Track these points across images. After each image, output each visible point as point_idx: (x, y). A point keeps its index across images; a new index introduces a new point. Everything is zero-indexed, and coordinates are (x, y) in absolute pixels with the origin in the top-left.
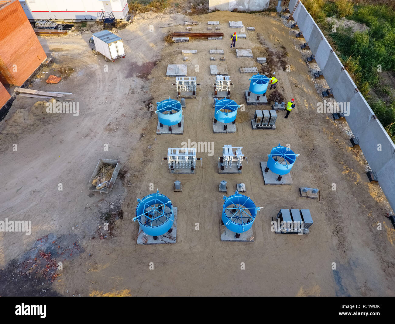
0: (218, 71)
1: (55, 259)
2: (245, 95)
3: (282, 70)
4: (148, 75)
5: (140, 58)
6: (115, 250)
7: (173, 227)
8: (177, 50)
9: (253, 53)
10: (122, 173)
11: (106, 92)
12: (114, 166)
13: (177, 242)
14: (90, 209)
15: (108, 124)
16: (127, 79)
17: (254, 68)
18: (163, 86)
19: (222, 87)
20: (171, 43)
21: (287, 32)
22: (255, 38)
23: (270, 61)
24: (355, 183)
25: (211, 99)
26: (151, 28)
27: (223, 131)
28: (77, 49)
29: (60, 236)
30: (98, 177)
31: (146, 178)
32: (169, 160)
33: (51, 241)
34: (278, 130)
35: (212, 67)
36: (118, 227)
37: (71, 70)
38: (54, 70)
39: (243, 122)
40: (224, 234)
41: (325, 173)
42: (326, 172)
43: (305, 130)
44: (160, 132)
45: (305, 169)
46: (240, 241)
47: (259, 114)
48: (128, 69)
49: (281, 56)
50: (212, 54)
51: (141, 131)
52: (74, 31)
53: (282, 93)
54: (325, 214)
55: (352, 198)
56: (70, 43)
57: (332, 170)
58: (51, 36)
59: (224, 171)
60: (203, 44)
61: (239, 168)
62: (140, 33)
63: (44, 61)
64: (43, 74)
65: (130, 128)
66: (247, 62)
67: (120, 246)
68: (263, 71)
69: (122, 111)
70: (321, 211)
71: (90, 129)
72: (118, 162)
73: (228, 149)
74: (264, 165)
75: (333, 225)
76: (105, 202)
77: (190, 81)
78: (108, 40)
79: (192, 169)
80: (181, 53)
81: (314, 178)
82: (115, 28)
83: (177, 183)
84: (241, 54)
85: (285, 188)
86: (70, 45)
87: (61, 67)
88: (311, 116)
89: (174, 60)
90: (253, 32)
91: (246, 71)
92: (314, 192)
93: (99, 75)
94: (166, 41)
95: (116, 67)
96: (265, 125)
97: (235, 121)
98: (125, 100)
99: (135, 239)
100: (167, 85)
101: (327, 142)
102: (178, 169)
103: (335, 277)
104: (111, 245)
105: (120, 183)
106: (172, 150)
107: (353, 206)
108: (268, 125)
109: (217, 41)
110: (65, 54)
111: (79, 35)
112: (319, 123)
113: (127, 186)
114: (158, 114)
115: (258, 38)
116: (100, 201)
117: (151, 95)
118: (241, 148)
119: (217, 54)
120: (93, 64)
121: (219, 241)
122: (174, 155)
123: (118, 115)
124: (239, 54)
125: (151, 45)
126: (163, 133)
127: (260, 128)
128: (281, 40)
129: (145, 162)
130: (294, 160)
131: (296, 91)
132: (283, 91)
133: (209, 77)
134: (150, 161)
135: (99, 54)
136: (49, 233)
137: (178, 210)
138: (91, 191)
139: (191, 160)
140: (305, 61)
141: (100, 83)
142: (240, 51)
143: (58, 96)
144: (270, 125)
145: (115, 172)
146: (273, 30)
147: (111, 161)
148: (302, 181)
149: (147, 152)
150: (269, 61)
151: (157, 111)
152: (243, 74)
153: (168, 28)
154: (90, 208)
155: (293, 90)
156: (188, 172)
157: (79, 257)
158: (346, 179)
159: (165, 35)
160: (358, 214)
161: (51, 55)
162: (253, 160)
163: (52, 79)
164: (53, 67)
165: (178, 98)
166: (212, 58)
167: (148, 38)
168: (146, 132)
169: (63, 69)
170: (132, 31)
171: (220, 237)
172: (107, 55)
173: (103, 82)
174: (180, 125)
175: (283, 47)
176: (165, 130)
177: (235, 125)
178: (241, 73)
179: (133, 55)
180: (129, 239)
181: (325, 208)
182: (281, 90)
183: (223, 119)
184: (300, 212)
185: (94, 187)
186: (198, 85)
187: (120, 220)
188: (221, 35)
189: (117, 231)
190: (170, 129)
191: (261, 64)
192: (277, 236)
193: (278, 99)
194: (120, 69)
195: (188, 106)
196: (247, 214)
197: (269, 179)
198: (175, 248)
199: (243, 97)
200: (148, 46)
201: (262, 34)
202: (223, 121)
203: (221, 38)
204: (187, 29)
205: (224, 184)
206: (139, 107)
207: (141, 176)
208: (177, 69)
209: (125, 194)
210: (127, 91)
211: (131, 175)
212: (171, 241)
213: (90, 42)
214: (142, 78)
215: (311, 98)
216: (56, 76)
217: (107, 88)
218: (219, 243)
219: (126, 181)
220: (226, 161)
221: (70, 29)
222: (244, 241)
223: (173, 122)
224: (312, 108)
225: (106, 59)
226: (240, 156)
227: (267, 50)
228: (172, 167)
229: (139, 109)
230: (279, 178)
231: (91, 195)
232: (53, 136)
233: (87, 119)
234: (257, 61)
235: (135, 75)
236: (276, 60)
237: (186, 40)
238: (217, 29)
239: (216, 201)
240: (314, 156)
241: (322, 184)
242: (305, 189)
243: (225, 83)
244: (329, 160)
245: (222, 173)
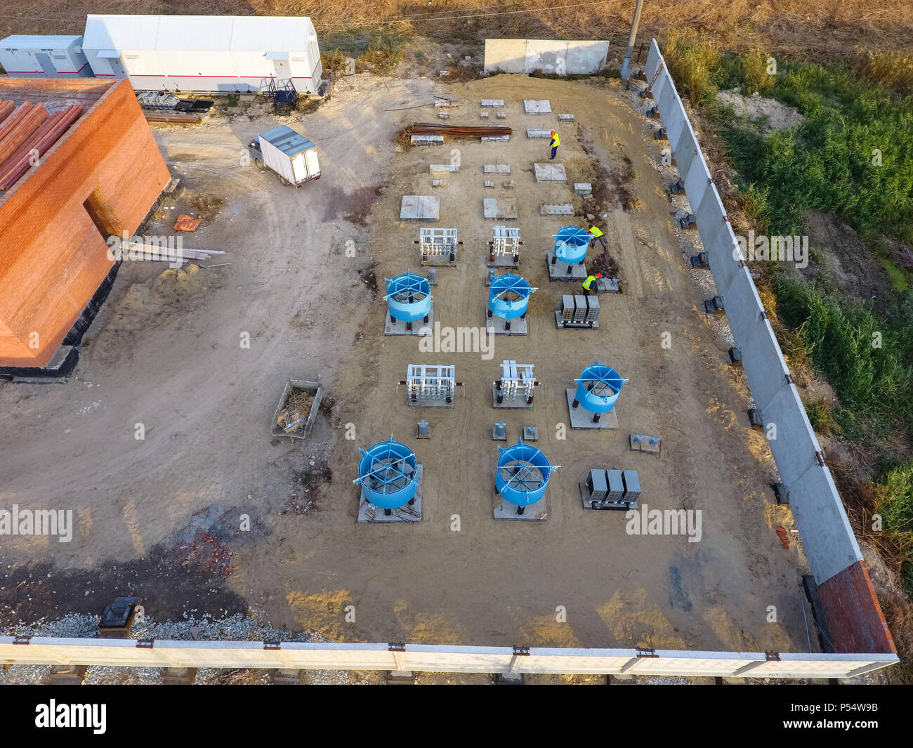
0: (498, 211)
1: (225, 543)
2: (547, 260)
3: (621, 209)
4: (364, 215)
5: (347, 178)
6: (322, 532)
7: (416, 497)
8: (419, 164)
9: (568, 171)
10: (326, 405)
11: (288, 250)
12: (313, 392)
13: (422, 519)
14: (275, 465)
15: (296, 313)
16: (325, 224)
17: (567, 205)
18: (393, 240)
19: (504, 249)
20: (408, 147)
21: (638, 124)
22: (573, 137)
23: (598, 192)
24: (726, 428)
25: (483, 269)
26: (368, 111)
27: (504, 332)
28: (223, 157)
29: (229, 509)
30: (286, 411)
31: (369, 414)
32: (410, 381)
33: (215, 515)
34: (602, 331)
35: (486, 201)
36: (325, 496)
37: (218, 202)
38: (185, 202)
39: (541, 313)
40: (499, 508)
41: (677, 410)
42: (679, 408)
43: (650, 332)
44: (391, 332)
45: (642, 403)
46: (524, 520)
47: (568, 301)
48: (326, 201)
49: (620, 180)
50: (488, 173)
51: (356, 329)
52: (215, 115)
53: (616, 258)
54: (667, 480)
55: (716, 453)
56: (210, 143)
57: (689, 408)
58: (169, 127)
59: (502, 405)
60: (471, 150)
61: (528, 400)
62: (346, 124)
63: (166, 186)
64: (164, 212)
65: (336, 322)
66: (554, 193)
67: (331, 526)
68: (585, 211)
69: (320, 289)
70: (662, 474)
71: (263, 323)
72: (320, 385)
73: (509, 368)
74: (572, 396)
75: (678, 498)
76: (300, 454)
77: (445, 237)
78: (290, 149)
79: (449, 400)
80: (427, 170)
81: (657, 418)
82: (296, 111)
83: (423, 423)
84: (545, 175)
85: (606, 434)
86: (211, 148)
87: (197, 196)
88: (664, 305)
89: (413, 184)
90: (570, 126)
91: (552, 212)
92: (651, 442)
93: (270, 214)
94: (398, 142)
95: (304, 198)
96: (578, 322)
97: (524, 314)
98: (323, 267)
99: (354, 514)
100: (402, 239)
101: (687, 355)
102: (425, 401)
103: (671, 576)
104: (315, 523)
105: (324, 421)
106: (414, 369)
107: (716, 467)
108: (584, 322)
109: (498, 143)
110: (201, 168)
111: (225, 124)
112: (679, 318)
113: (336, 428)
114: (388, 301)
115: (578, 137)
116: (291, 452)
117: (371, 258)
118: (532, 366)
119: (497, 173)
120: (258, 191)
121: (491, 520)
122: (418, 378)
123: (313, 297)
124: (540, 175)
125: (370, 149)
126: (396, 333)
127: (569, 327)
128: (624, 143)
129: (366, 386)
130: (618, 389)
131: (643, 254)
132: (619, 253)
133: (482, 222)
134: (373, 384)
135: (268, 169)
136: (209, 504)
137: (424, 470)
138: (276, 435)
139: (446, 386)
140: (666, 191)
141: (274, 231)
142: (542, 167)
143: (199, 258)
144: (587, 322)
145: (315, 403)
146: (610, 121)
147: (309, 384)
148: (636, 423)
149: (369, 368)
150: (597, 189)
151: (387, 297)
152: (545, 218)
153: (402, 111)
154: (274, 464)
155: (637, 252)
156: (440, 405)
157: (264, 541)
158: (712, 421)
159: (396, 129)
160: (724, 480)
161: (174, 169)
162: (554, 385)
163: (185, 222)
164: (182, 195)
165: (423, 265)
166: (488, 183)
167: (362, 134)
168: (365, 332)
169: (201, 199)
170: (329, 118)
171: (493, 513)
172: (287, 175)
173: (280, 230)
174: (426, 320)
175: (627, 160)
176: (399, 329)
177: (525, 322)
178: (541, 215)
179: (334, 172)
180: (344, 514)
181: (669, 469)
182: (615, 252)
183: (503, 312)
184: (623, 475)
185: (280, 429)
186: (461, 243)
187: (327, 484)
188: (506, 131)
189: (324, 502)
190: (409, 327)
191: (582, 196)
192: (585, 513)
193: (607, 270)
194: (311, 202)
195: (442, 282)
196: (537, 476)
197: (580, 418)
198: (419, 529)
199: (543, 266)
200: (364, 153)
201: (588, 129)
202: (504, 316)
203: (507, 137)
204: (438, 117)
205: (501, 427)
206: (351, 282)
207: (360, 411)
208: (420, 205)
209: (334, 441)
210: (327, 248)
211: (342, 408)
212: (413, 519)
213: (250, 146)
214: (354, 222)
215: (670, 267)
216: (191, 216)
217: (289, 242)
218: (490, 522)
219: (333, 419)
220: (506, 388)
221: (206, 110)
222: (531, 520)
223: (415, 316)
224: (669, 289)
225: (283, 182)
226: (529, 381)
227: (595, 165)
228: (414, 396)
229: (350, 285)
230: (596, 419)
231: (275, 442)
232: (198, 336)
233: (256, 303)
234: (573, 190)
235: (340, 216)
236: (611, 186)
237: (437, 142)
238: (498, 118)
239: (488, 456)
240: (660, 380)
241: (670, 429)
242: (638, 437)
243: (510, 241)
244: (687, 387)
245: (499, 408)
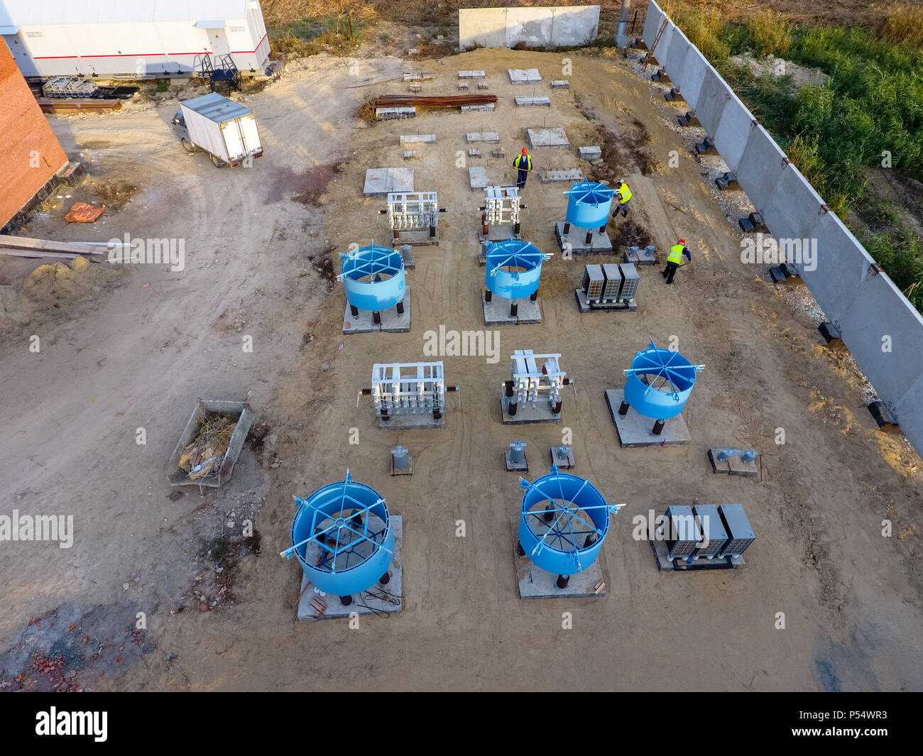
0: (488, 180)
1: (73, 673)
2: (556, 233)
3: (640, 173)
4: (318, 194)
5: (298, 156)
6: (238, 640)
7: (392, 569)
8: (387, 137)
9: (570, 137)
10: (257, 434)
11: (216, 239)
12: (235, 417)
13: (403, 608)
14: (173, 532)
15: (220, 314)
16: (268, 207)
17: (573, 171)
18: (355, 220)
19: (501, 214)
20: (373, 122)
21: (644, 90)
22: (570, 104)
23: (609, 155)
24: (844, 432)
25: (474, 246)
26: (324, 88)
27: (508, 319)
28: (145, 141)
29: (91, 609)
30: (193, 448)
31: (320, 443)
32: (377, 393)
33: (64, 624)
34: (642, 312)
35: (472, 171)
36: (247, 577)
37: (130, 189)
38: (88, 190)
39: (557, 296)
40: (527, 579)
41: (769, 411)
42: (769, 407)
43: (707, 310)
44: (353, 329)
45: (716, 403)
46: (569, 597)
47: (595, 273)
48: (271, 182)
49: (633, 144)
50: (473, 142)
51: (305, 329)
52: (139, 100)
53: (644, 225)
54: (777, 514)
55: (839, 469)
56: (129, 128)
57: (782, 402)
58: (81, 115)
59: (516, 418)
60: (450, 120)
61: (555, 406)
62: (298, 102)
63: (60, 170)
64: (57, 201)
65: (276, 321)
66: (555, 159)
67: (253, 629)
68: (597, 177)
69: (256, 282)
70: (768, 507)
71: (175, 329)
72: (247, 406)
73: (524, 362)
74: (616, 398)
75: (801, 541)
76: (213, 512)
77: (421, 203)
78: (219, 116)
79: (437, 415)
80: (398, 142)
81: (742, 424)
82: (238, 92)
83: (399, 451)
84: (541, 141)
85: (672, 452)
86: (130, 133)
87: (103, 183)
88: (719, 276)
89: (380, 158)
90: (565, 92)
91: (556, 178)
92: (745, 458)
93: (197, 198)
94: (361, 116)
95: (240, 181)
96: (610, 301)
97: (536, 292)
98: (262, 256)
99: (291, 605)
100: (368, 217)
101: (763, 336)
102: (402, 418)
103: (822, 678)
104: (228, 626)
105: (252, 459)
106: (382, 370)
107: (845, 490)
108: (618, 301)
109: (482, 113)
110: (114, 154)
111: (151, 109)
112: (740, 291)
113: (270, 468)
114: (345, 281)
115: (576, 104)
116: (198, 509)
117: (327, 241)
118: (557, 356)
119: (484, 141)
120: (184, 174)
121: (516, 600)
122: (389, 382)
123: (246, 292)
124: (536, 140)
125: (326, 126)
126: (360, 329)
127: (598, 308)
128: (631, 107)
129: (315, 404)
130: (691, 380)
131: (677, 221)
132: (647, 219)
133: (467, 193)
134: (329, 400)
135: (199, 151)
136: (60, 602)
137: (404, 524)
138: (176, 485)
139: (431, 393)
140: (691, 152)
141: (200, 217)
142: (538, 133)
143: (93, 252)
144: (622, 301)
145: (238, 434)
146: (611, 87)
147: (229, 405)
148: (714, 433)
149: (320, 379)
150: (607, 154)
151: (342, 275)
152: (548, 186)
153: (366, 88)
154: (171, 530)
155: (669, 218)
156: (425, 424)
157: (141, 663)
158: (821, 423)
159: (358, 105)
160: (862, 509)
161: (80, 156)
162: (587, 387)
163: (81, 211)
164: (85, 183)
165: (394, 245)
166: (474, 152)
167: (317, 111)
168: (317, 331)
169: (108, 187)
170: (278, 97)
171: (517, 588)
172: (219, 152)
173: (208, 216)
174: (400, 308)
175: (637, 123)
176: (364, 323)
177: (536, 305)
178: (542, 182)
179: (282, 151)
180: (278, 606)
181: (777, 497)
182: (642, 219)
183: (508, 289)
184: (719, 510)
185: (183, 474)
186: (442, 210)
187: (252, 556)
188: (492, 99)
189: (245, 587)
190: (377, 319)
191: (590, 162)
192: (663, 577)
193: (635, 241)
194: (250, 184)
195: (420, 264)
196: (586, 523)
197: (633, 430)
198: (399, 625)
199: (552, 239)
200: (319, 130)
201: (587, 97)
202: (508, 295)
203: (492, 105)
204: (409, 90)
205: (519, 449)
206: (299, 271)
207: (306, 441)
208: (389, 178)
209: (266, 488)
210: (268, 233)
211: (280, 437)
212: (389, 608)
213: (175, 123)
214: (305, 202)
215: (714, 234)
216: (91, 204)
217: (218, 228)
218: (514, 603)
219: (266, 454)
220: (522, 390)
221: (129, 96)
222: (580, 596)
223: (383, 302)
224: (719, 258)
225: (215, 160)
226: (556, 377)
227: (601, 129)
228: (384, 412)
229: (298, 275)
230: (657, 429)
231: (176, 496)
232: (79, 350)
233: (168, 304)
234: (578, 154)
235: (287, 196)
236: (623, 151)
237: (407, 114)
238: (479, 88)
239: (501, 496)
240: (734, 371)
241: (763, 438)
242: (725, 451)
243: (508, 204)
244: (774, 379)
245: (512, 423)
